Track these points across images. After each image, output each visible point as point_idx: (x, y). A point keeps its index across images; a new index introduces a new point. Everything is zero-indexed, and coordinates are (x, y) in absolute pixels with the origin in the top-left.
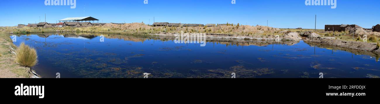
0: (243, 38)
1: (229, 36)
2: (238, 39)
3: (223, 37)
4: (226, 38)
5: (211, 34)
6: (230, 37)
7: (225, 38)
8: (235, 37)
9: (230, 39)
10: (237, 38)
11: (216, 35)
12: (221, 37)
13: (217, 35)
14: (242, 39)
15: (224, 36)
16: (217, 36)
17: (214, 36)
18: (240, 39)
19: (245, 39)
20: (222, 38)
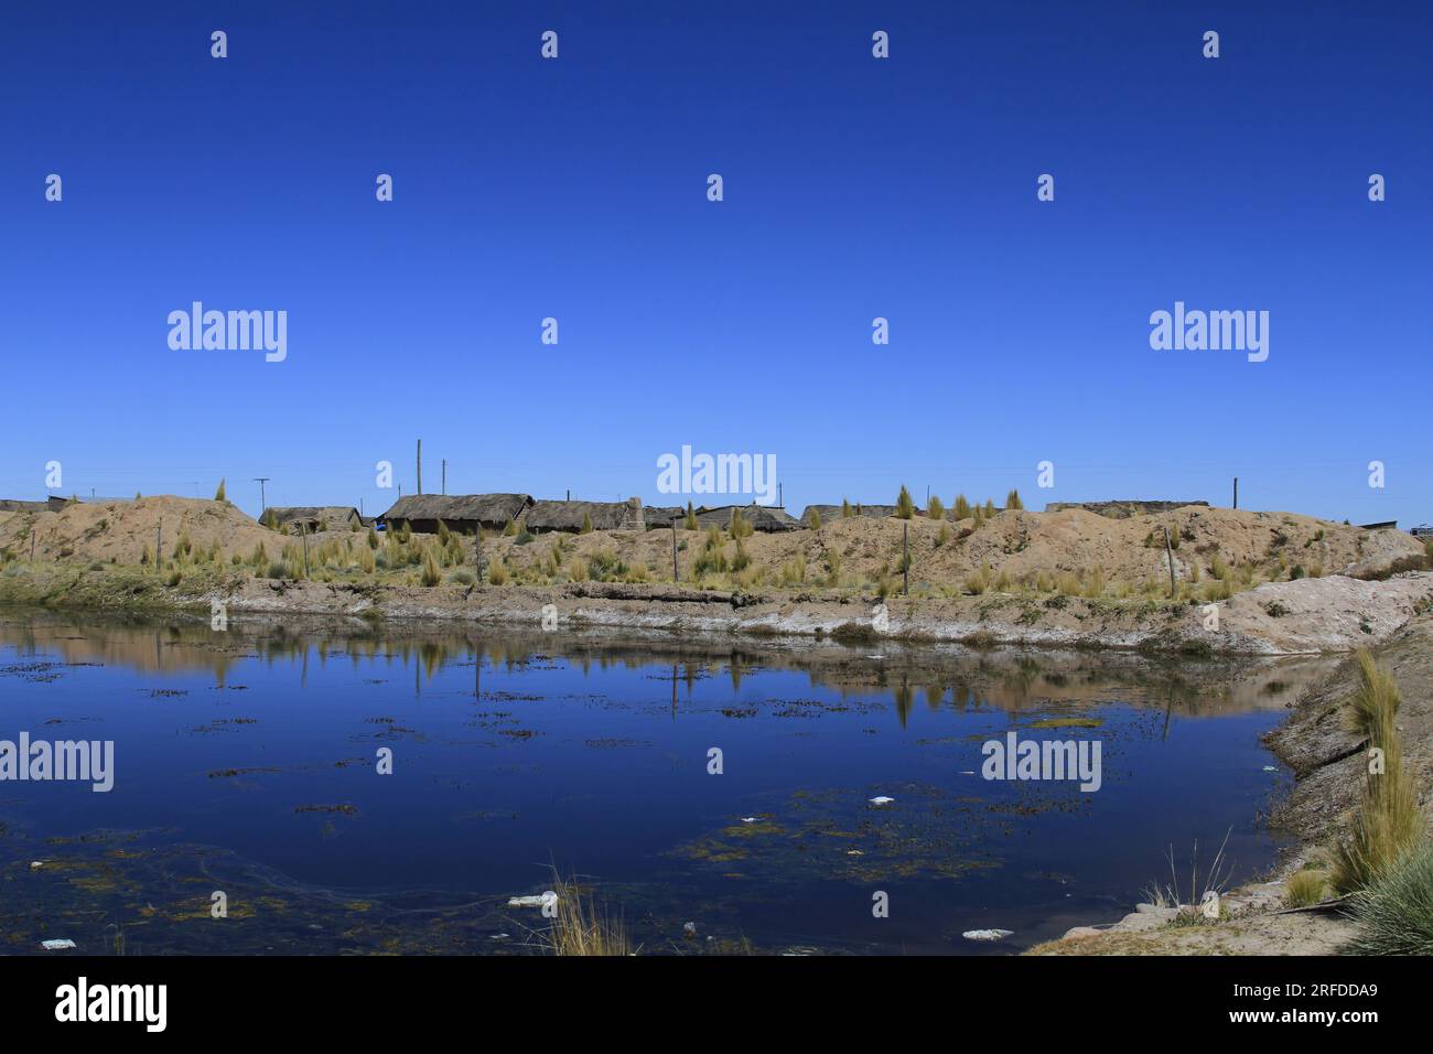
0: (828, 627)
1: (735, 605)
2: (784, 634)
3: (686, 619)
4: (698, 630)
5: (613, 595)
6: (735, 618)
7: (696, 622)
8: (771, 621)
9: (731, 631)
10: (787, 624)
11: (643, 604)
12: (668, 620)
13: (653, 598)
14: (819, 635)
15: (697, 608)
16: (644, 612)
17: (627, 610)
18: (803, 635)
19: (846, 635)
20: (673, 629)
